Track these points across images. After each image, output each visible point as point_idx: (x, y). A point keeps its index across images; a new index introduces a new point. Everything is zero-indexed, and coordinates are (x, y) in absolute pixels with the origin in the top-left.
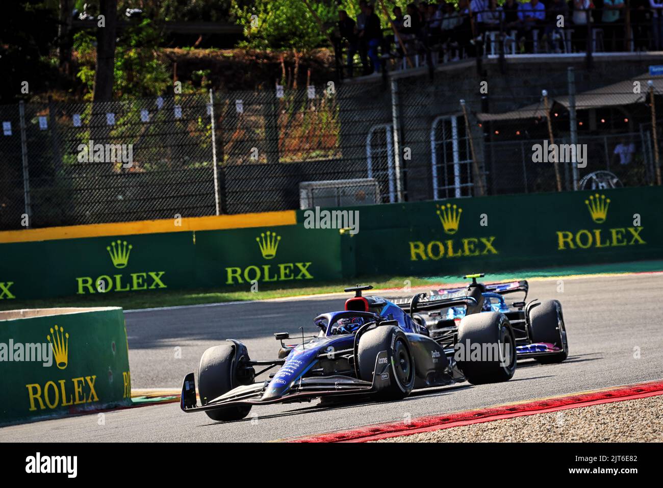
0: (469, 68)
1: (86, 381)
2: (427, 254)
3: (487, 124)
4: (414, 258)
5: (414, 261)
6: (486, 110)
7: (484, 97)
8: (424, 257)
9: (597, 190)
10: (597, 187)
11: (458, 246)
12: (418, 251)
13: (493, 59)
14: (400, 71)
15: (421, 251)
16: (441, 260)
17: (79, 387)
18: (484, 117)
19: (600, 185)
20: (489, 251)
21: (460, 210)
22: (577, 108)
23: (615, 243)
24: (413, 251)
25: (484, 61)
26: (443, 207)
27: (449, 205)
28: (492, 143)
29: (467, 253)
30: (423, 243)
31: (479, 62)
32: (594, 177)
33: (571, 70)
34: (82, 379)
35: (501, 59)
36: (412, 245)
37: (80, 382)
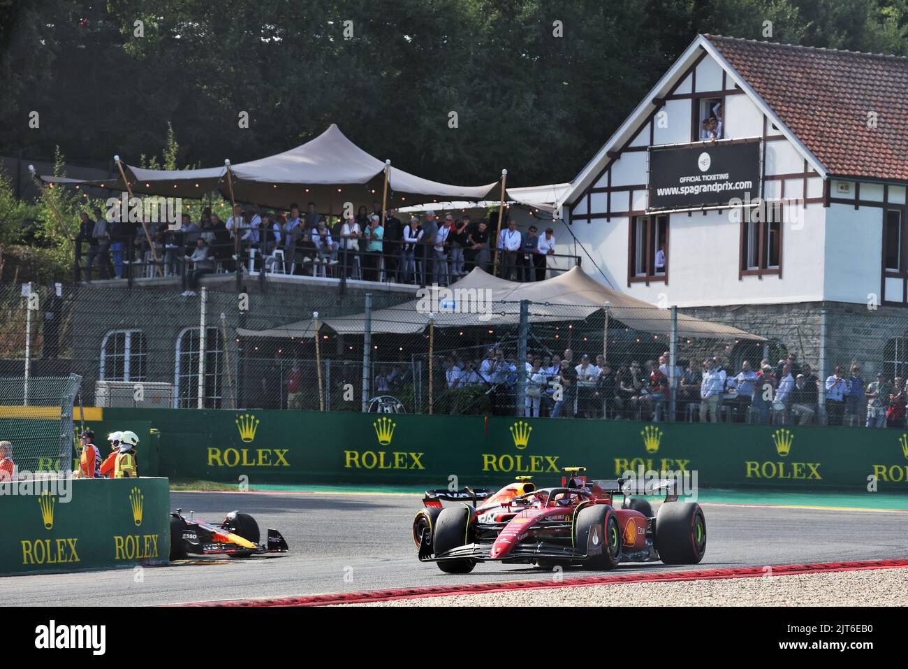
0: (228, 283)
1: (67, 542)
2: (223, 461)
3: (243, 339)
4: (210, 463)
5: (210, 466)
6: (243, 326)
7: (242, 313)
8: (220, 464)
9: (382, 414)
10: (383, 410)
11: (252, 456)
12: (215, 456)
13: (254, 277)
14: (147, 279)
15: (217, 457)
16: (235, 468)
17: (61, 548)
18: (243, 332)
19: (385, 409)
20: (281, 463)
21: (258, 422)
22: (372, 333)
23: (397, 466)
24: (211, 456)
25: (245, 277)
26: (242, 417)
27: (247, 416)
28: (246, 358)
29: (260, 463)
30: (220, 449)
31: (239, 277)
32: (380, 401)
33: (370, 296)
34: (64, 540)
35: (262, 277)
36: (210, 450)
37: (62, 543)
